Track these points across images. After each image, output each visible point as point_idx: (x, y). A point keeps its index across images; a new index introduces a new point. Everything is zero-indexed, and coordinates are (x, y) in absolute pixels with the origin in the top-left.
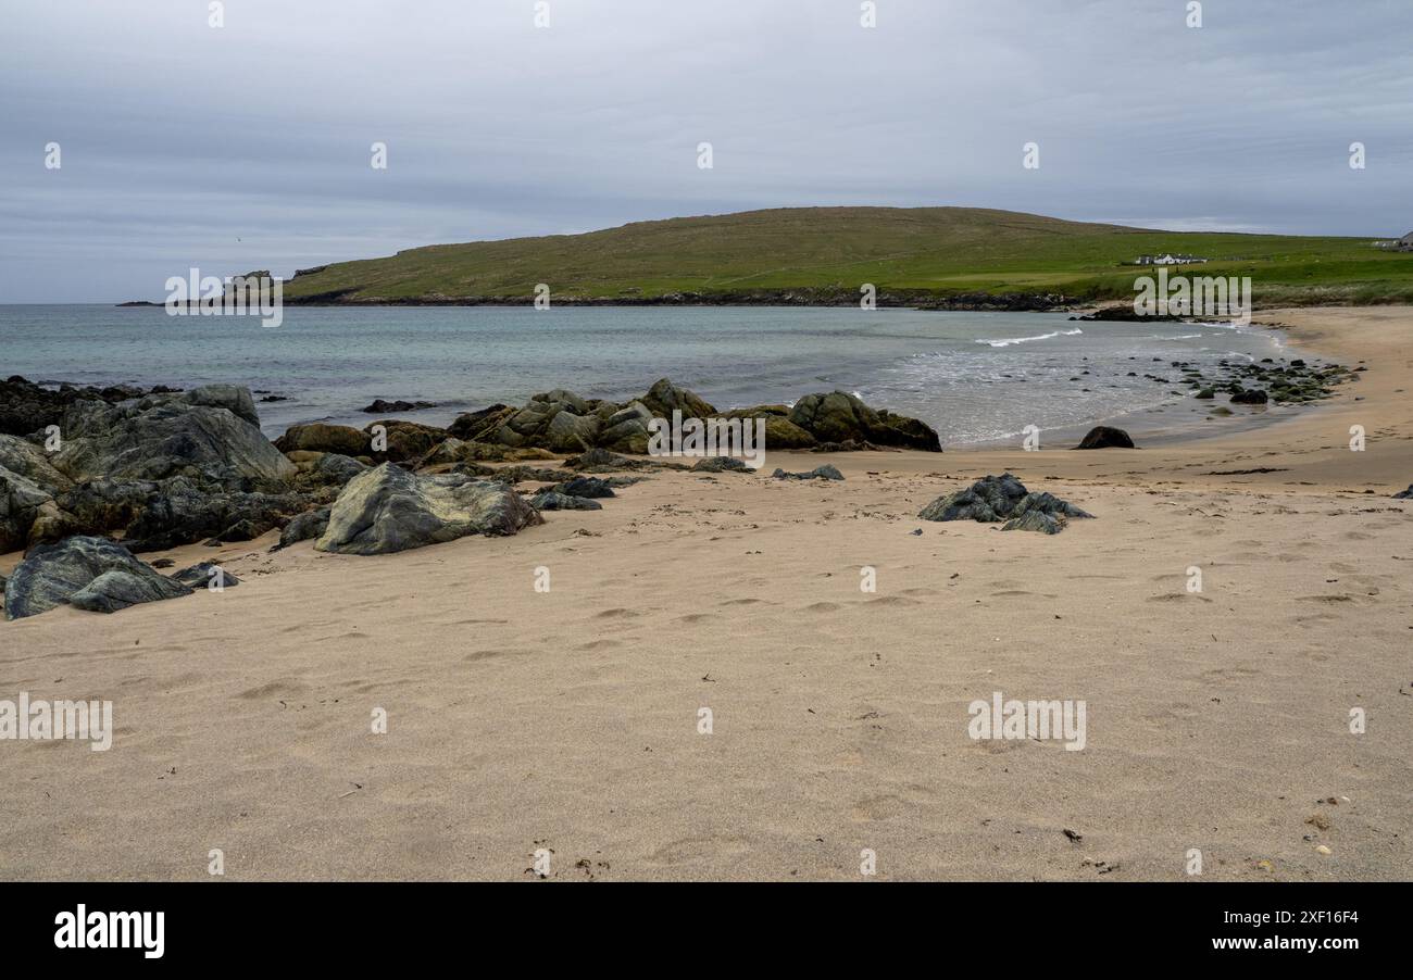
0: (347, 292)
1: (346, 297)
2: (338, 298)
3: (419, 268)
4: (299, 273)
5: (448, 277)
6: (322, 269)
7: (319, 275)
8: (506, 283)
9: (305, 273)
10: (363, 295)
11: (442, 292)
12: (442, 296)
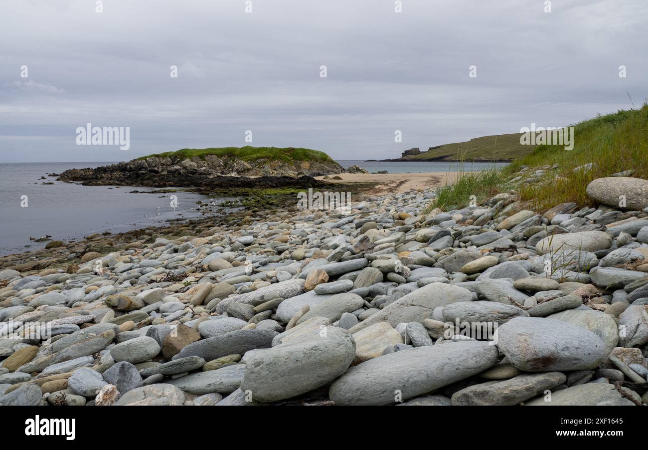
0: (446, 156)
1: (446, 159)
2: (443, 159)
3: (477, 146)
4: (430, 149)
5: (488, 150)
6: (439, 147)
7: (438, 149)
8: (511, 153)
9: (433, 148)
10: (453, 158)
11: (484, 157)
12: (483, 158)
